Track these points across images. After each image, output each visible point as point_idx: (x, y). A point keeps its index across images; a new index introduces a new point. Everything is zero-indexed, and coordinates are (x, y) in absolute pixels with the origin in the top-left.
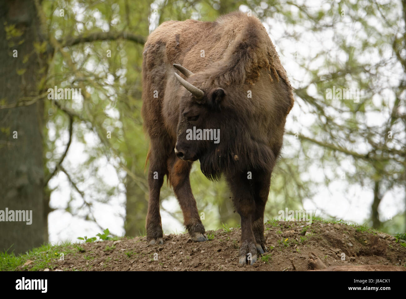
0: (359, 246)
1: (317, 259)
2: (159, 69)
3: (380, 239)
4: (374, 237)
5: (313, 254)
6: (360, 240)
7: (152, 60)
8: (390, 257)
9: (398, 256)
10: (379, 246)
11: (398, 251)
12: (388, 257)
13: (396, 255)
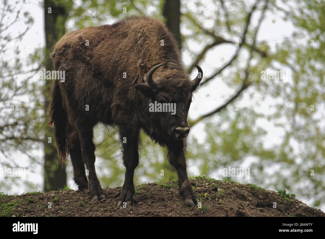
0: (256, 200)
1: (245, 209)
2: (63, 66)
3: (269, 194)
4: (265, 193)
5: (242, 205)
6: (256, 195)
7: (59, 59)
8: (280, 208)
9: (286, 208)
10: (270, 200)
11: (285, 204)
12: (279, 208)
13: (284, 207)
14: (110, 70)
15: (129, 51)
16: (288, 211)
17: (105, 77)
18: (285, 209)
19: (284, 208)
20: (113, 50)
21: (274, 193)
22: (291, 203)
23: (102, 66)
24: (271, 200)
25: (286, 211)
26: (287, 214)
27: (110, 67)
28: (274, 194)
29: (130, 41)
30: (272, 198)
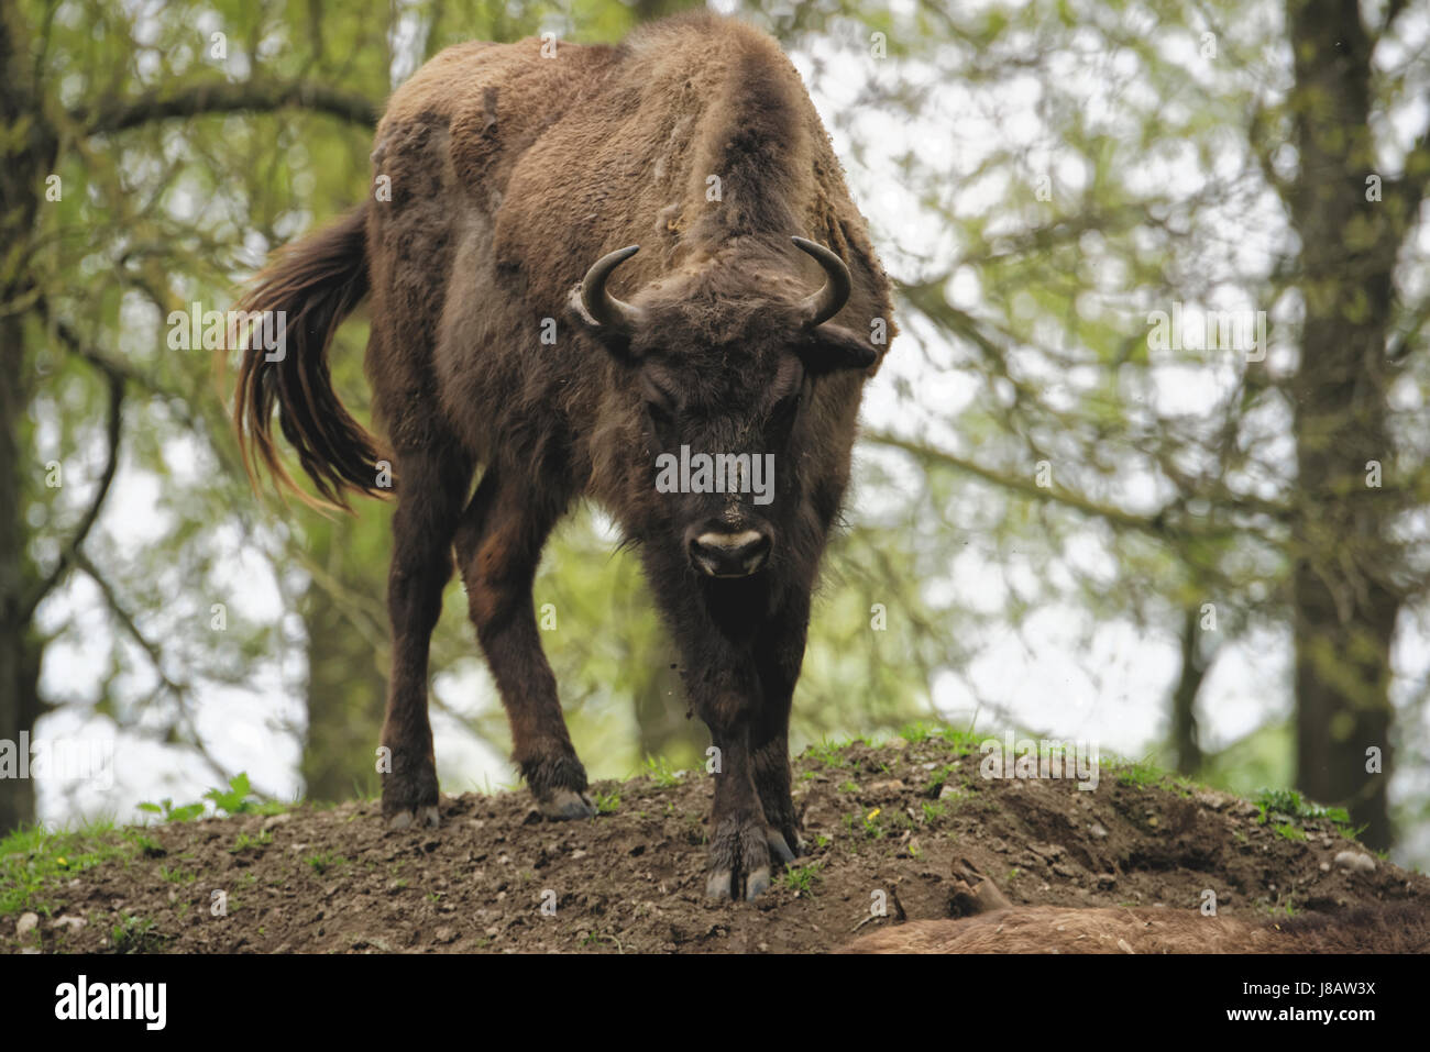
0: (1130, 834)
3: (1201, 811)
6: (1133, 814)
8: (1238, 874)
9: (1267, 872)
10: (1200, 838)
11: (1264, 853)
12: (1231, 874)
13: (1258, 868)
14: (557, 259)
15: (636, 178)
16: (1273, 887)
17: (538, 289)
18: (1262, 876)
19: (1255, 872)
20: (575, 164)
21: (1228, 807)
22: (1298, 851)
23: (526, 234)
24: (1207, 838)
25: (1265, 884)
26: (1267, 899)
27: (559, 246)
28: (1230, 810)
29: (643, 130)
30: (1210, 830)
